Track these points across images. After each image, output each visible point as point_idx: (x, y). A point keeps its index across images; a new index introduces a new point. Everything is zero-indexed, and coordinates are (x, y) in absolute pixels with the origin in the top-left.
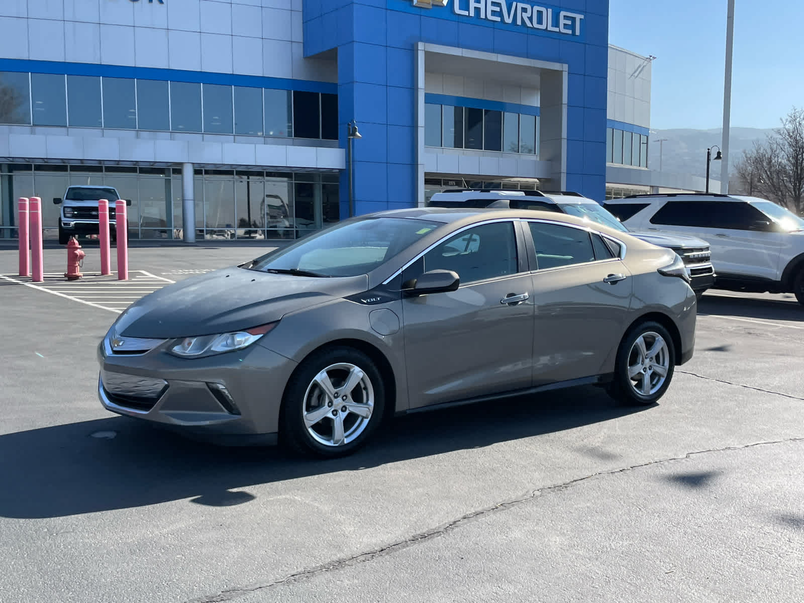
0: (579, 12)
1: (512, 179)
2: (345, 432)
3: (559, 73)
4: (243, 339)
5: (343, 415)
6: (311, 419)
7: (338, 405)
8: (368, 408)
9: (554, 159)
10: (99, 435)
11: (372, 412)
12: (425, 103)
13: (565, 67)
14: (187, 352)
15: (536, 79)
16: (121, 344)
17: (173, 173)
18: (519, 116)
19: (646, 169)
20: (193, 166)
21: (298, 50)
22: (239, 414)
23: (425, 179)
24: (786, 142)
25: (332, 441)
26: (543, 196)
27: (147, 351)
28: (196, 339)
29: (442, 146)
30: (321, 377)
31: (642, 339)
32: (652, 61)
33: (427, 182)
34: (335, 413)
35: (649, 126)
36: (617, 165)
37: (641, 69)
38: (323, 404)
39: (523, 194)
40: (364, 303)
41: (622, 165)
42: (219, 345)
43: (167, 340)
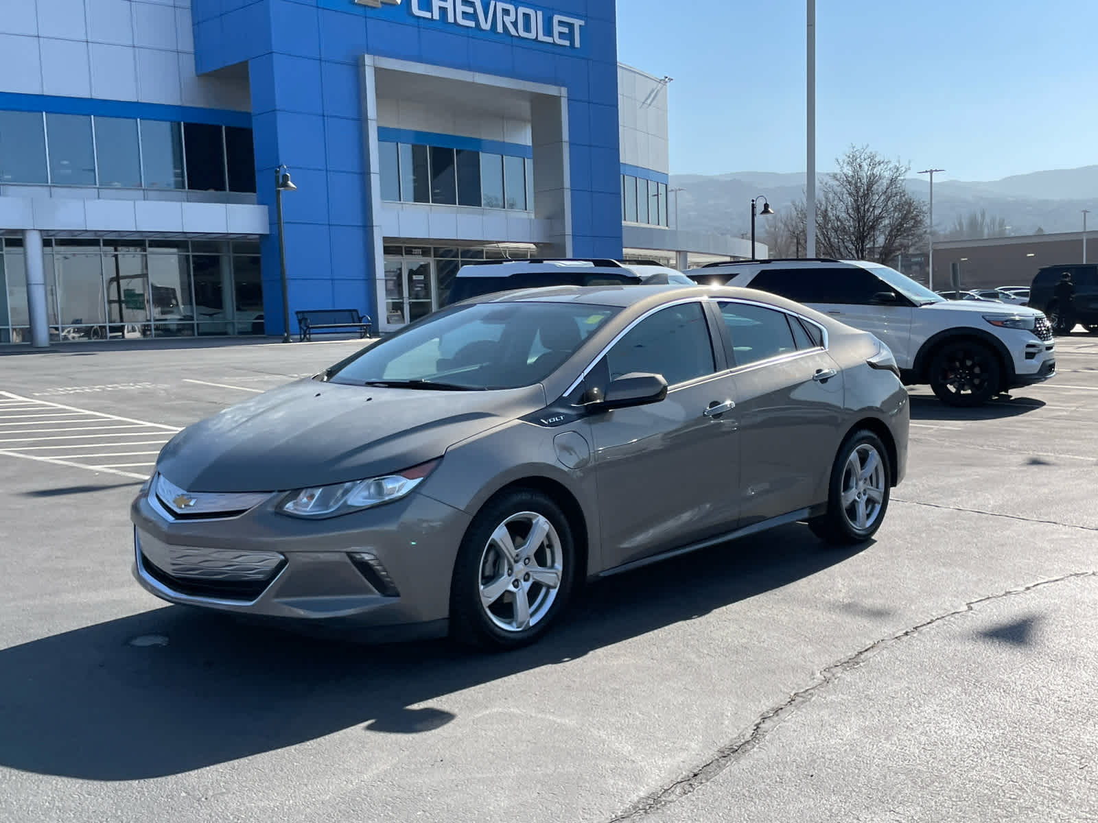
0: (578, 16)
1: (501, 245)
2: (530, 607)
3: (556, 100)
4: (397, 485)
5: (526, 586)
6: (489, 594)
7: (520, 571)
8: (556, 574)
9: (554, 217)
10: (139, 642)
11: (560, 578)
12: (379, 140)
13: (564, 91)
14: (308, 509)
15: (525, 107)
16: (192, 504)
17: (6, 245)
18: (502, 157)
19: (667, 228)
20: (41, 235)
21: (189, 63)
22: (398, 595)
23: (385, 247)
24: (844, 189)
25: (514, 624)
26: (620, 267)
27: (246, 510)
28: (321, 490)
29: (400, 200)
30: (500, 534)
31: (856, 454)
32: (668, 84)
33: (387, 251)
34: (516, 583)
35: (668, 170)
36: (634, 224)
37: (653, 95)
38: (500, 572)
39: (591, 264)
40: (545, 425)
41: (636, 223)
42: (360, 496)
43: (274, 494)
